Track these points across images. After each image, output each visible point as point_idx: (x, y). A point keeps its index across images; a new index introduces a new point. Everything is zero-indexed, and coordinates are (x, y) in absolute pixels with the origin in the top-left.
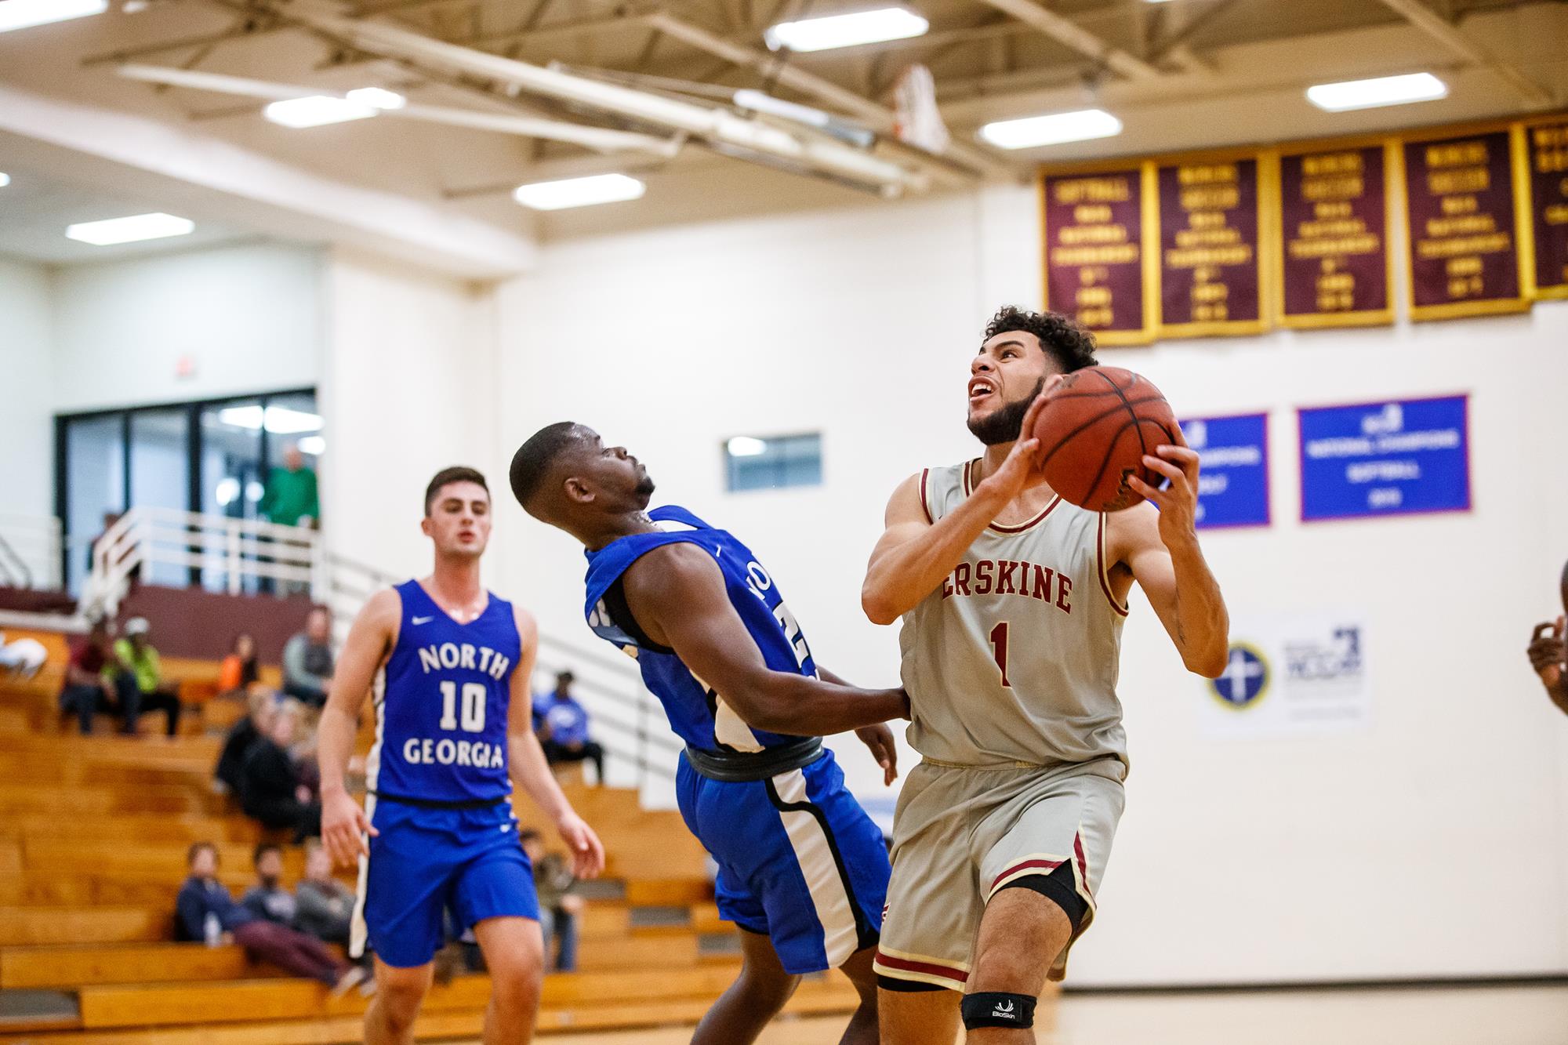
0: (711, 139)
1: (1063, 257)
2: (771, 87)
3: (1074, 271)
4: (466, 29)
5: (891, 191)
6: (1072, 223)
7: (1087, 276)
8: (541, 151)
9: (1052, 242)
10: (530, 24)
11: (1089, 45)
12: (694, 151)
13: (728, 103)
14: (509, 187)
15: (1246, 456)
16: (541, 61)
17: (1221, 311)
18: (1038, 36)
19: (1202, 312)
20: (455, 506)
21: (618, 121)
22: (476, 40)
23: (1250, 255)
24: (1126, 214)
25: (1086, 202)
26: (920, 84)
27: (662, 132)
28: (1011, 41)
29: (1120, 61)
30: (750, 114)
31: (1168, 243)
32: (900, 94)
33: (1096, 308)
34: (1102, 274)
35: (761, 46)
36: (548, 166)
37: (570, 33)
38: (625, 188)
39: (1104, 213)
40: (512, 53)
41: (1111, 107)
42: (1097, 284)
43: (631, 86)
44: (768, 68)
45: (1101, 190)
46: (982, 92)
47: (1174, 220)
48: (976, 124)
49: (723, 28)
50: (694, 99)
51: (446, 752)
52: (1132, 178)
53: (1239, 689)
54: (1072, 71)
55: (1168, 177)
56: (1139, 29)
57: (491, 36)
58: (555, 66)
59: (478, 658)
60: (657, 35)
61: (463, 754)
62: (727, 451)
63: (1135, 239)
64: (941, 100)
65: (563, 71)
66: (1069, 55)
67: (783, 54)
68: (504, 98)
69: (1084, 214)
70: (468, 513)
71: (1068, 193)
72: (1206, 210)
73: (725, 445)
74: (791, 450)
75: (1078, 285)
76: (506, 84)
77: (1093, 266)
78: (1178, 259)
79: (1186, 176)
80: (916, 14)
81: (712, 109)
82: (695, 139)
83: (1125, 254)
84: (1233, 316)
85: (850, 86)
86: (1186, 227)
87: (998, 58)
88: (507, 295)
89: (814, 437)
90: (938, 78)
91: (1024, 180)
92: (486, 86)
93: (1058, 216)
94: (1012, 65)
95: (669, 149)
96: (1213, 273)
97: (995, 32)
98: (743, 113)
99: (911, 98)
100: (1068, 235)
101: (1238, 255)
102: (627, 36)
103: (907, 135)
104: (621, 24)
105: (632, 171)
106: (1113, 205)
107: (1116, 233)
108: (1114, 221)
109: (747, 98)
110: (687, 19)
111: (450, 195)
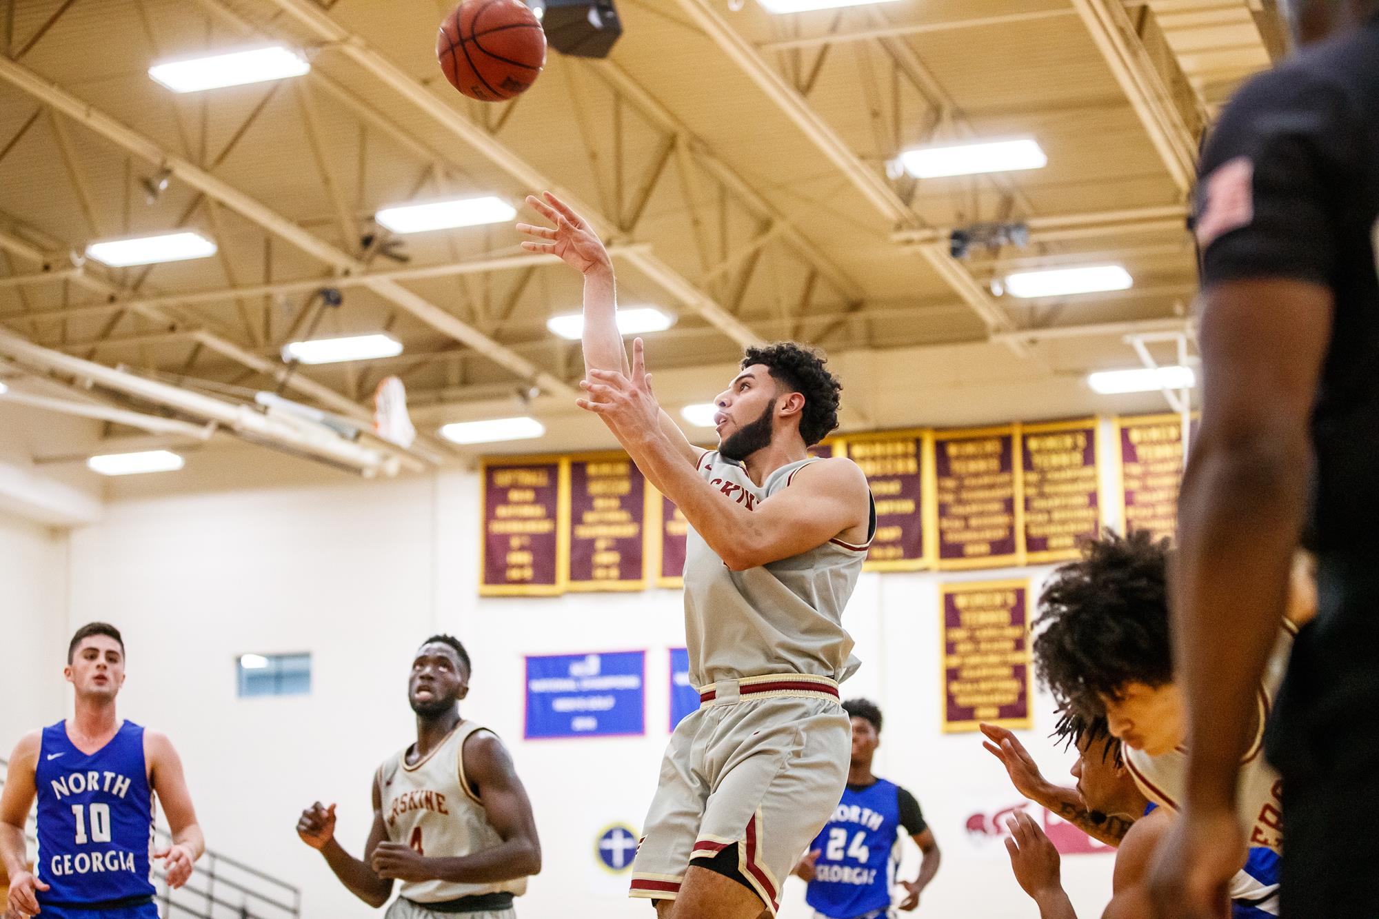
0: (237, 427)
1: (498, 528)
2: (283, 391)
3: (505, 538)
4: (56, 335)
5: (368, 473)
6: (506, 502)
7: (515, 542)
8: (109, 430)
9: (490, 516)
10: (105, 334)
11: (523, 367)
12: (224, 437)
13: (251, 401)
14: (82, 458)
15: (629, 682)
16: (112, 364)
17: (615, 572)
18: (485, 360)
19: (599, 573)
20: (92, 654)
21: (168, 412)
22: (63, 344)
23: (637, 530)
24: (546, 497)
25: (516, 486)
26: (393, 392)
27: (201, 421)
28: (465, 363)
29: (546, 380)
30: (264, 410)
31: (576, 520)
32: (379, 399)
33: (521, 567)
34: (526, 541)
35: (277, 359)
36: (112, 443)
37: (134, 342)
38: (170, 461)
39: (529, 495)
40: (90, 356)
41: (537, 415)
42: (522, 548)
43: (178, 384)
44: (281, 375)
45: (528, 478)
46: (441, 401)
47: (582, 502)
48: (436, 424)
49: (249, 343)
50: (224, 396)
51: (82, 863)
52: (551, 470)
53: (618, 858)
54: (510, 388)
55: (579, 471)
56: (560, 359)
57: (74, 343)
58: (121, 367)
59: (101, 781)
60: (199, 347)
61: (97, 862)
62: (240, 664)
63: (552, 515)
64: (410, 405)
65: (126, 371)
66: (508, 376)
67: (294, 365)
68: (82, 389)
69: (514, 495)
70: (102, 659)
71: (503, 479)
72: (606, 496)
73: (239, 660)
74: (288, 666)
75: (507, 549)
76: (85, 379)
77: (520, 535)
78: (584, 532)
79: (592, 470)
80: (394, 340)
81: (238, 405)
82: (224, 427)
83: (544, 527)
84: (623, 576)
85: (343, 392)
86: (591, 508)
87: (454, 375)
88: (77, 539)
89: (306, 655)
90: (409, 389)
91: (472, 468)
92: (70, 380)
93: (494, 496)
94: (465, 382)
95: (205, 434)
96: (610, 543)
97: (453, 356)
98: (262, 409)
99: (387, 402)
100: (502, 511)
101: (629, 531)
102: (176, 347)
103: (382, 432)
104: (171, 337)
105: (177, 449)
106: (537, 490)
107: (538, 511)
108: (536, 502)
109: (263, 397)
110: (221, 335)
111: (38, 461)
